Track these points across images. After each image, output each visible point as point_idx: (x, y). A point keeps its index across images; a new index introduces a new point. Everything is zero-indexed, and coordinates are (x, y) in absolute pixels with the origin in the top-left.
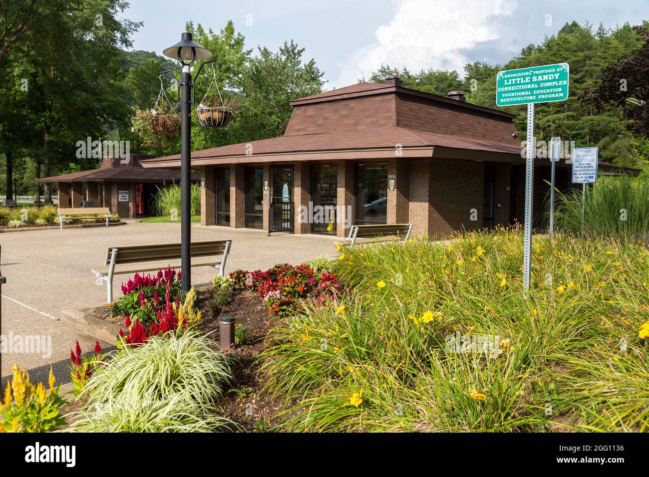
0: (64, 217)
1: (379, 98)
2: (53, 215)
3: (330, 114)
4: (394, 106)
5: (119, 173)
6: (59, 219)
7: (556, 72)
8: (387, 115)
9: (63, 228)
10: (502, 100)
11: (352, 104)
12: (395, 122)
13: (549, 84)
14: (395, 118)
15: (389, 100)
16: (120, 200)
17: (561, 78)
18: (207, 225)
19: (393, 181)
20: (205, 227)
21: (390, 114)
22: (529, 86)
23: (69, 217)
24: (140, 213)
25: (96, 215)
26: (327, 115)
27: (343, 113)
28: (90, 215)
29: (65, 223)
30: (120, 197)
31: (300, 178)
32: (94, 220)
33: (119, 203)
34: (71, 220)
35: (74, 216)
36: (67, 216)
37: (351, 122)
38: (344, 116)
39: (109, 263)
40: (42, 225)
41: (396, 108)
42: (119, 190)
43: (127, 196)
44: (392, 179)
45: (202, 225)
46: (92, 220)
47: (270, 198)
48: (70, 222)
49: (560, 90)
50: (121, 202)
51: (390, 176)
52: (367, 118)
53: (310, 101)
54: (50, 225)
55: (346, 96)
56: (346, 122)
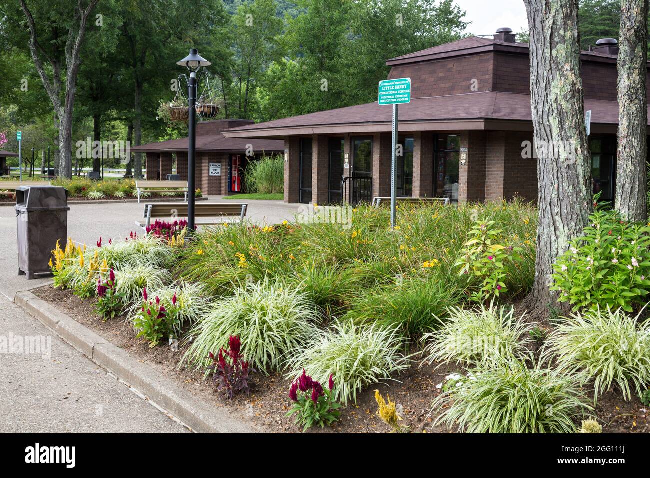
0: (143, 190)
1: (477, 58)
2: (133, 188)
3: (427, 76)
4: (491, 67)
5: (210, 143)
6: (138, 192)
7: (405, 84)
8: (484, 78)
9: (141, 202)
10: (382, 101)
11: (451, 65)
12: (491, 85)
13: (402, 92)
14: (491, 81)
15: (488, 61)
16: (211, 174)
17: (408, 88)
18: (290, 203)
19: (465, 155)
20: (287, 204)
21: (487, 77)
22: (393, 92)
23: (148, 190)
24: (236, 190)
25: (175, 189)
26: (423, 77)
27: (441, 75)
28: (169, 189)
29: (143, 197)
30: (211, 170)
31: (379, 151)
32: (173, 194)
33: (209, 177)
34: (149, 194)
35: (154, 189)
36: (146, 189)
37: (448, 85)
38: (441, 79)
39: (146, 216)
40: (120, 198)
41: (494, 69)
42: (209, 162)
43: (219, 170)
44: (464, 152)
45: (285, 202)
46: (171, 194)
47: (350, 172)
48: (149, 196)
49: (407, 96)
50: (212, 176)
51: (462, 150)
52: (464, 81)
53: (407, 61)
54: (129, 199)
55: (443, 56)
56: (443, 86)
